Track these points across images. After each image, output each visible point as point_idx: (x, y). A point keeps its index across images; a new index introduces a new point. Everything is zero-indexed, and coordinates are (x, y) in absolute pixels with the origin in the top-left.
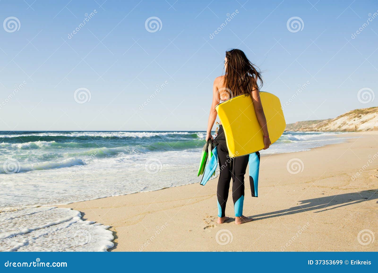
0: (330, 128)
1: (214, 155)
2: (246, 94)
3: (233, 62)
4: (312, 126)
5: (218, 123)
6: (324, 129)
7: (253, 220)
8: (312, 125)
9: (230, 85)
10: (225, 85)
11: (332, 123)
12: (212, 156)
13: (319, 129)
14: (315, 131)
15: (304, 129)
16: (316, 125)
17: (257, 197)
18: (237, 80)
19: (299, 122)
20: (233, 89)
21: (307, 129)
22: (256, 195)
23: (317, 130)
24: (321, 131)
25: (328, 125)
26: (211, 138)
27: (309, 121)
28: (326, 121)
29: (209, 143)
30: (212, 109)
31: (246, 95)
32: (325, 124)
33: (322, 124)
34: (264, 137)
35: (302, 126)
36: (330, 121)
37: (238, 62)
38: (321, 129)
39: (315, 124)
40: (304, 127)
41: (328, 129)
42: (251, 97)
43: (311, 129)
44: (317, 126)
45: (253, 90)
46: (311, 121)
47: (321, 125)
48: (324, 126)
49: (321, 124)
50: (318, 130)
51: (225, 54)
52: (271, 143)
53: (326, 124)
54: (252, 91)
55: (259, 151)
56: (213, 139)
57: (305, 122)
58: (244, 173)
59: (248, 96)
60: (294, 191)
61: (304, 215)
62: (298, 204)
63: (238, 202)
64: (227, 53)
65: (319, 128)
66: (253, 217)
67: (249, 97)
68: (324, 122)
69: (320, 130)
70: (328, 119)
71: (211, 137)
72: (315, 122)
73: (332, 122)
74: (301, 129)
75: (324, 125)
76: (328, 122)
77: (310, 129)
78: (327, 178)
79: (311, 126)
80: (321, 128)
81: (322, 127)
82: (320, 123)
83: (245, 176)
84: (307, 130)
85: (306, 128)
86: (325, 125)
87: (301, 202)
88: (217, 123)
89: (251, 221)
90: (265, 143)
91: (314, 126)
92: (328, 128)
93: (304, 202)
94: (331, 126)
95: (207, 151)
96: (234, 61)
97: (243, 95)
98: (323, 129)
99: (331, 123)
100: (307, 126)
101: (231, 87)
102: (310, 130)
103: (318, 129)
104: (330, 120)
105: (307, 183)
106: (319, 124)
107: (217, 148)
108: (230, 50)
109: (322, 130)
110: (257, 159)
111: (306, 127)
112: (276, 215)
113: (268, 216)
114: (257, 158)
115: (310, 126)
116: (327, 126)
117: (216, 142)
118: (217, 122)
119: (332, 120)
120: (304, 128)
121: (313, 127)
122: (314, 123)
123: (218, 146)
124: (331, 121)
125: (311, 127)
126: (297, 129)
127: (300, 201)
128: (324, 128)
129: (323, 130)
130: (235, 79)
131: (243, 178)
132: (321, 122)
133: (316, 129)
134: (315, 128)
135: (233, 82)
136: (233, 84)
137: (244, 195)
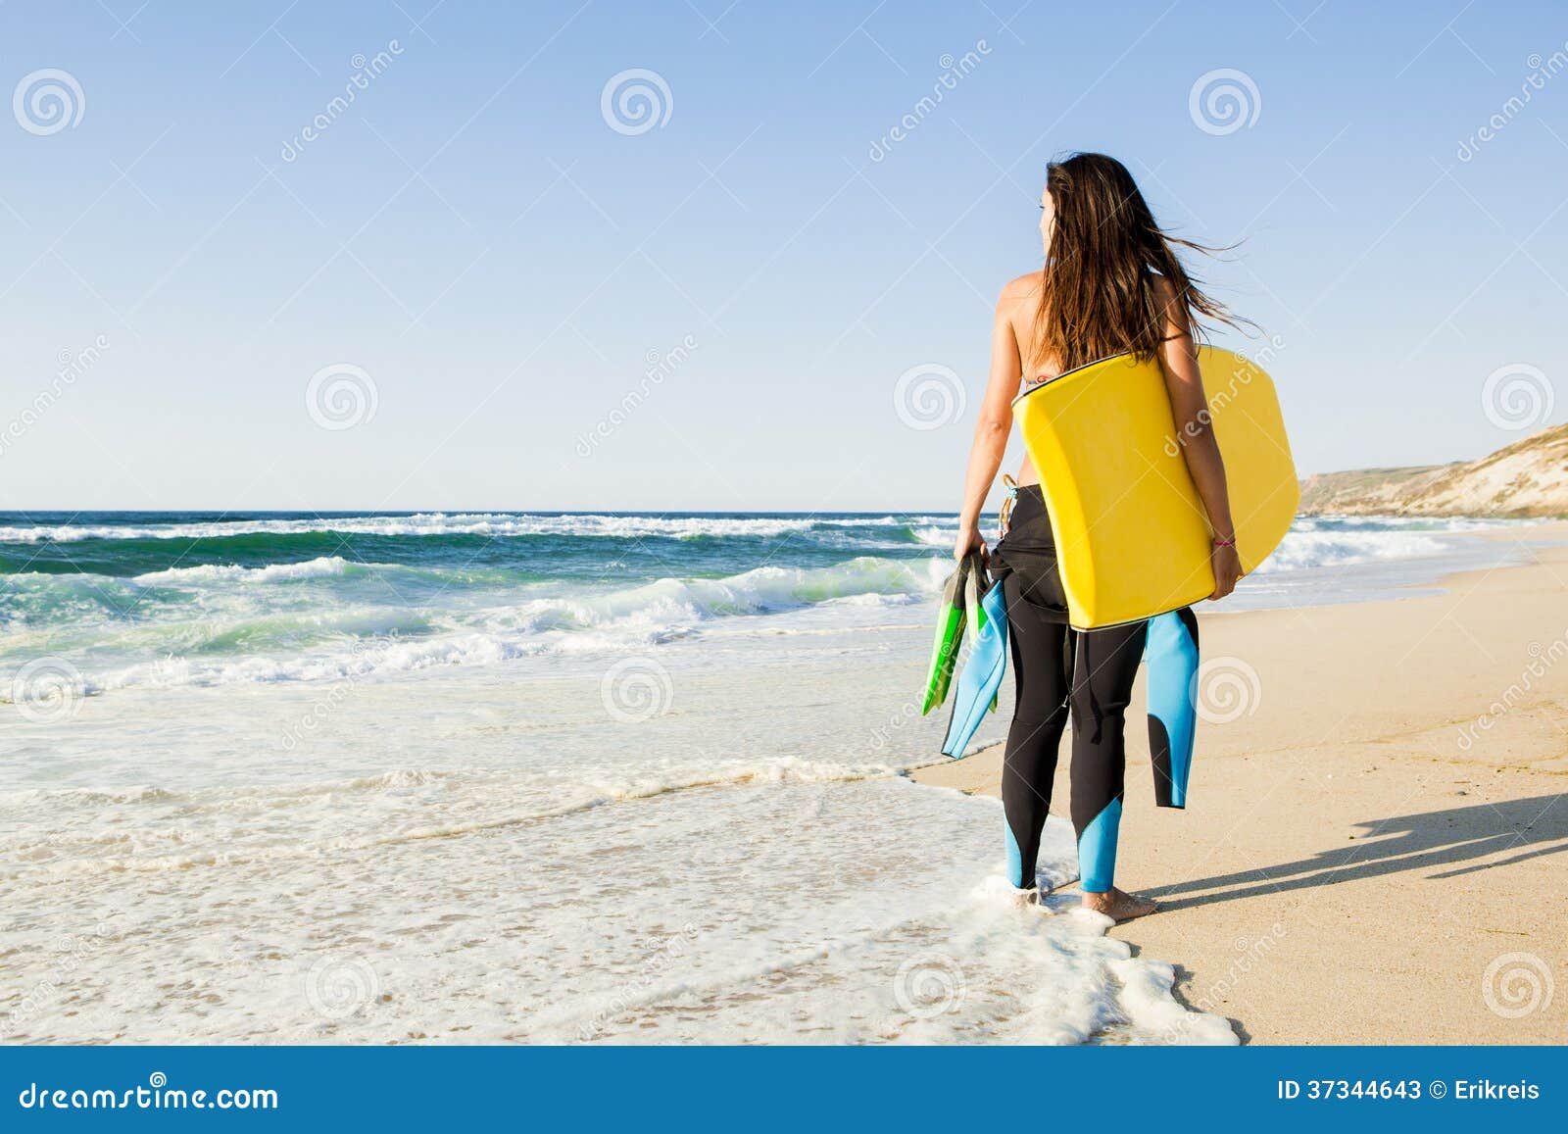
0: (1456, 503)
1: (991, 620)
2: (1140, 353)
3: (1082, 209)
4: (1378, 493)
5: (1012, 481)
6: (1430, 505)
7: (1161, 908)
8: (1379, 489)
9: (1070, 310)
10: (1047, 312)
11: (1469, 482)
12: (985, 625)
13: (1412, 507)
14: (1394, 513)
15: (1343, 504)
16: (1398, 487)
17: (1182, 807)
18: (1098, 292)
19: (1325, 475)
20: (1082, 331)
21: (1359, 507)
22: (1175, 800)
23: (1401, 511)
24: (1418, 515)
25: (1451, 489)
26: (979, 549)
27: (1367, 472)
28: (1439, 473)
29: (970, 567)
30: (985, 418)
31: (1137, 357)
32: (1438, 483)
33: (1425, 486)
34: (1213, 543)
35: (1338, 493)
36: (1457, 469)
37: (1102, 211)
38: (1421, 506)
39: (1390, 485)
40: (1343, 495)
41: (1448, 507)
42: (1162, 366)
43: (1375, 505)
44: (1401, 491)
45: (1169, 335)
46: (1375, 471)
47: (1419, 487)
48: (1432, 493)
49: (1417, 483)
50: (1406, 508)
51: (1044, 175)
52: (1244, 570)
53: (1441, 487)
54: (1163, 339)
55: (1192, 607)
56: (986, 550)
57: (1350, 473)
58: (1126, 699)
59: (1145, 359)
60: (1330, 776)
61: (1390, 890)
62: (1352, 838)
63: (1094, 830)
64: (1051, 170)
65: (1411, 500)
66: (1158, 895)
67: (1153, 365)
68: (1433, 474)
69: (1416, 511)
70: (1450, 462)
71: (977, 542)
72: (1391, 474)
73: (1468, 477)
74: (1330, 506)
75: (1432, 489)
76: (1448, 478)
77: (1372, 504)
78: (1467, 720)
79: (1373, 494)
80: (1417, 503)
81: (1423, 496)
82: (1415, 479)
83: (1128, 712)
84: (1360, 510)
85: (1352, 503)
86: (1435, 489)
87: (1366, 830)
88: (1009, 482)
89: (1153, 913)
90: (1218, 571)
91: (1388, 491)
92: (1449, 502)
93: (1379, 827)
94: (1464, 494)
95: (960, 604)
96: (1084, 207)
97: (1127, 357)
98: (1426, 505)
99: (1461, 481)
100: (1356, 491)
101: (1074, 323)
102: (1371, 509)
103: (1405, 504)
104: (1459, 468)
105: (1380, 741)
106: (1412, 486)
107: (1002, 590)
108: (1064, 159)
109: (1422, 510)
110: (1186, 642)
111: (1354, 497)
112: (1259, 888)
113: (1226, 889)
114: (1184, 634)
115: (1372, 491)
116: (1446, 495)
117: (1003, 561)
118: (1008, 476)
119: (1467, 467)
120: (1343, 500)
121: (1383, 499)
122: (1389, 482)
123: (1006, 582)
124: (1461, 472)
125: (1375, 498)
126: (1314, 504)
127: (1361, 822)
128: (1431, 502)
129: (1427, 509)
130: (1091, 288)
131: (1120, 723)
132: (1420, 476)
133: (1397, 505)
134: (1393, 501)
135: (1081, 298)
136: (1081, 309)
137: (1121, 799)
